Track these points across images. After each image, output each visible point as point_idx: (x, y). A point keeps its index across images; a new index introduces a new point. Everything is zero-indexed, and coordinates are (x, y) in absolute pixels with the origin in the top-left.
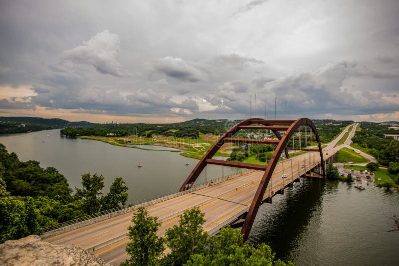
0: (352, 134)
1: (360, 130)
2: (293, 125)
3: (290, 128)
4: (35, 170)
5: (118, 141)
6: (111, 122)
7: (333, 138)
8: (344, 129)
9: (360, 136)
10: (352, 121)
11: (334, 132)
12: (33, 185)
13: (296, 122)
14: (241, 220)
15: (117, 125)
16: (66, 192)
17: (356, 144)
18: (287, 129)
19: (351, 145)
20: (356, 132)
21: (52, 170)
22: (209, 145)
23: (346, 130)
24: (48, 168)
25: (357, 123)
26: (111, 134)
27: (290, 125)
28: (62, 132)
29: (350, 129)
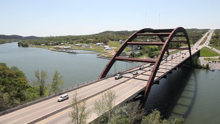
0: (209, 38)
1: (215, 35)
2: (173, 32)
3: (171, 34)
4: (4, 69)
5: (55, 48)
6: (50, 36)
7: (197, 40)
8: (204, 35)
9: (215, 39)
10: (209, 29)
11: (197, 37)
12: (4, 78)
13: (175, 30)
14: (140, 96)
15: (54, 37)
16: (25, 82)
17: (212, 44)
18: (169, 34)
19: (208, 45)
20: (212, 36)
21: (15, 68)
22: (116, 48)
23: (205, 36)
24: (12, 67)
25: (213, 30)
26: (51, 44)
27: (171, 32)
28: (19, 44)
29: (208, 35)
